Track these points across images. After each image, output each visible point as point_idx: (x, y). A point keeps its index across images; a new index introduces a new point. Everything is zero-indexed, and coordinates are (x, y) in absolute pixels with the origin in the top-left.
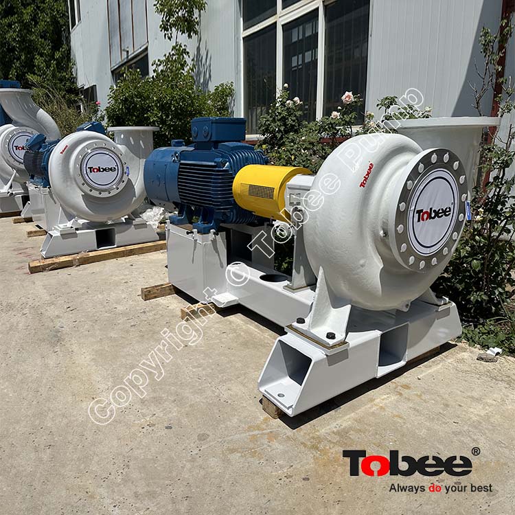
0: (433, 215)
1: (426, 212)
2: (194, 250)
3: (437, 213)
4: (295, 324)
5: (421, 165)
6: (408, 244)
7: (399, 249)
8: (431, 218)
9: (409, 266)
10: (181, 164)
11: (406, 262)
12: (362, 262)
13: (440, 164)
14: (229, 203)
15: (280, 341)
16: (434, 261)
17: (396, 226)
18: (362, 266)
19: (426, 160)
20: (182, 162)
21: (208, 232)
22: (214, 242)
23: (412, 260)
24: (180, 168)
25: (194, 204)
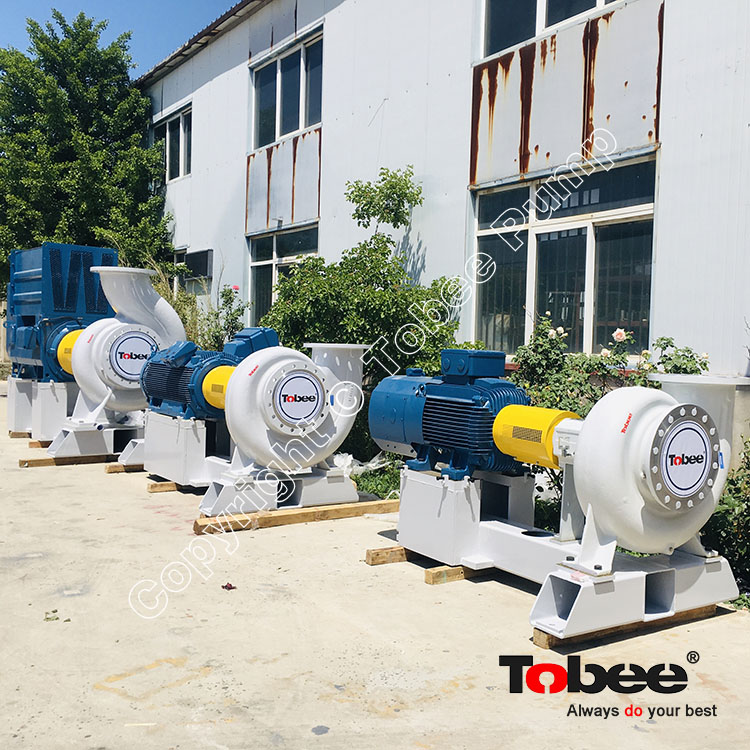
0: (686, 460)
1: (678, 458)
2: (443, 499)
3: (689, 460)
4: (566, 562)
5: (671, 418)
6: (663, 484)
7: (655, 488)
8: (683, 463)
9: (666, 504)
10: (428, 399)
11: (663, 501)
12: (624, 499)
13: (688, 417)
14: (487, 446)
15: (551, 576)
16: (690, 503)
17: (651, 467)
18: (625, 502)
19: (675, 413)
20: (428, 396)
21: (461, 479)
22: (467, 490)
23: (667, 499)
24: (426, 403)
25: (441, 446)
